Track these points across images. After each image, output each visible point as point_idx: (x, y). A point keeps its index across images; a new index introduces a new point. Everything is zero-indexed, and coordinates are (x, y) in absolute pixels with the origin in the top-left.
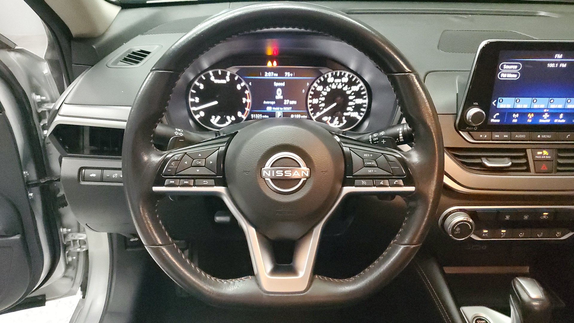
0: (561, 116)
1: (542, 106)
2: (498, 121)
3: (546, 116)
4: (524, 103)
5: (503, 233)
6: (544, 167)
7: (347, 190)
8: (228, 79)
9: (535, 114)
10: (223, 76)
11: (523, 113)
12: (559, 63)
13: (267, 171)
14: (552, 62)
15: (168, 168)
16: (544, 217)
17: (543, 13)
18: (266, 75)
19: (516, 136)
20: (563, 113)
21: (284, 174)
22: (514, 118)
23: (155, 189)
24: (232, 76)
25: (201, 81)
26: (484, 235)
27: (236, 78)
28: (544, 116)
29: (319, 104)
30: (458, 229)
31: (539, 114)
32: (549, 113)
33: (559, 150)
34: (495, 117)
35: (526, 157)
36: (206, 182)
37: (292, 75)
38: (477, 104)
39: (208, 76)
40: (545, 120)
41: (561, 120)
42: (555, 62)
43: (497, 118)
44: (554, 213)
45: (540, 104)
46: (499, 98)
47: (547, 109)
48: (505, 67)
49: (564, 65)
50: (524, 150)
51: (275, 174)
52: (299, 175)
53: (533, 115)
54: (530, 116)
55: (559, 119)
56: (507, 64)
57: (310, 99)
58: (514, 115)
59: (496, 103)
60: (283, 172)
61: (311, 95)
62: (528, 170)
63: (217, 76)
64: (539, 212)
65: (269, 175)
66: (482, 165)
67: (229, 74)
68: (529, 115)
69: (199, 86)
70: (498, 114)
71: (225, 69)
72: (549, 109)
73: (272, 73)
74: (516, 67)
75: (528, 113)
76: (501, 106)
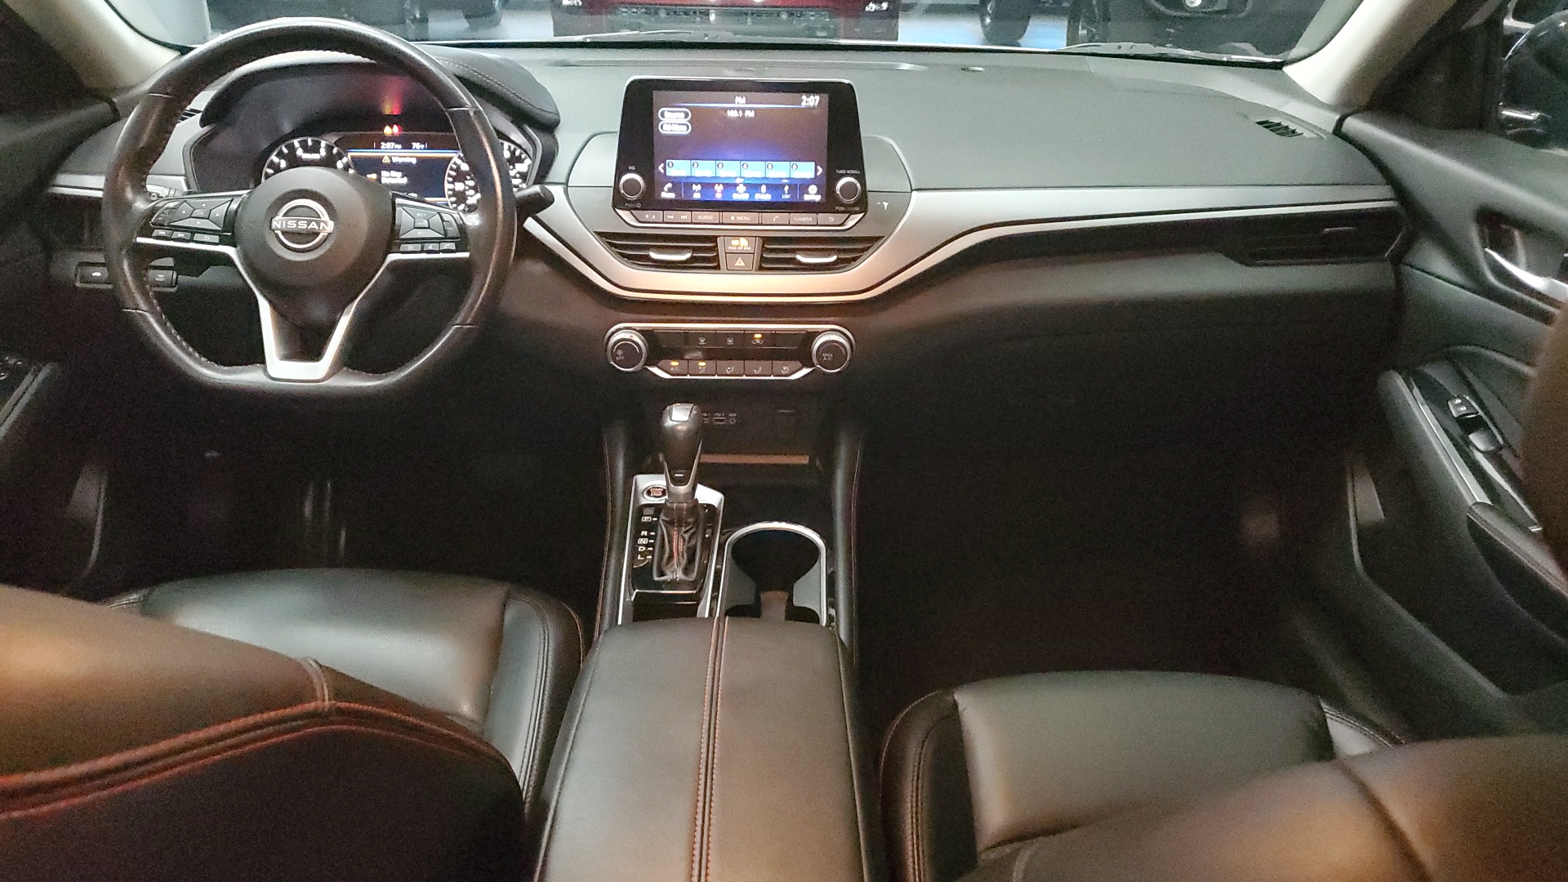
0: (764, 188)
1: (732, 174)
2: (672, 196)
3: (741, 188)
4: (704, 169)
5: (702, 367)
6: (740, 263)
7: (392, 257)
8: (323, 152)
9: (724, 184)
10: (315, 149)
11: (707, 185)
12: (744, 110)
13: (279, 222)
14: (733, 109)
15: (158, 217)
16: (758, 341)
17: (906, 66)
18: (382, 147)
19: (700, 217)
20: (766, 185)
21: (298, 225)
22: (694, 191)
23: (140, 240)
24: (329, 148)
25: (280, 155)
26: (672, 369)
27: (335, 150)
28: (738, 188)
29: (465, 190)
30: (620, 352)
31: (730, 186)
32: (745, 185)
33: (766, 240)
34: (666, 188)
35: (715, 249)
36: (207, 238)
37: (423, 146)
38: (634, 168)
39: (292, 148)
40: (741, 195)
41: (764, 196)
42: (738, 109)
43: (670, 191)
44: (771, 337)
45: (729, 170)
46: (667, 161)
47: (741, 177)
48: (666, 114)
49: (750, 114)
50: (713, 239)
51: (287, 225)
52: (317, 228)
53: (721, 187)
54: (719, 188)
55: (761, 193)
56: (671, 112)
57: (449, 182)
58: (695, 187)
59: (664, 168)
60: (297, 223)
61: (450, 176)
62: (718, 267)
63: (306, 149)
64: (747, 336)
65: (279, 226)
66: (647, 258)
67: (323, 144)
68: (716, 187)
69: (279, 164)
70: (670, 185)
71: (317, 136)
72: (744, 178)
73: (393, 143)
74: (683, 115)
75: (715, 184)
76: (671, 172)
